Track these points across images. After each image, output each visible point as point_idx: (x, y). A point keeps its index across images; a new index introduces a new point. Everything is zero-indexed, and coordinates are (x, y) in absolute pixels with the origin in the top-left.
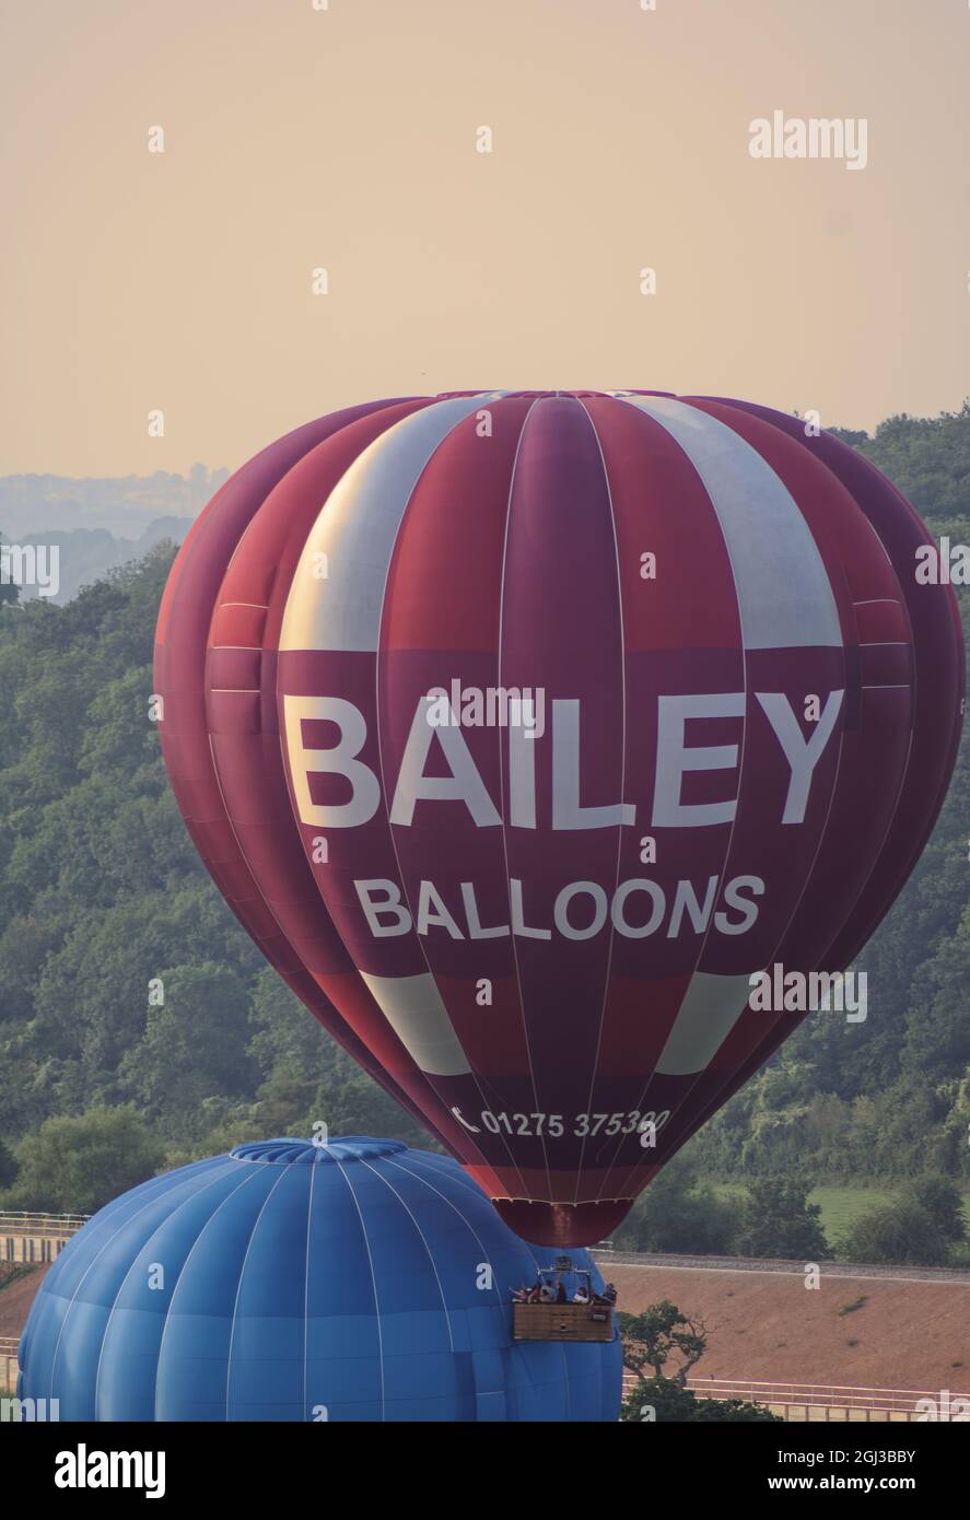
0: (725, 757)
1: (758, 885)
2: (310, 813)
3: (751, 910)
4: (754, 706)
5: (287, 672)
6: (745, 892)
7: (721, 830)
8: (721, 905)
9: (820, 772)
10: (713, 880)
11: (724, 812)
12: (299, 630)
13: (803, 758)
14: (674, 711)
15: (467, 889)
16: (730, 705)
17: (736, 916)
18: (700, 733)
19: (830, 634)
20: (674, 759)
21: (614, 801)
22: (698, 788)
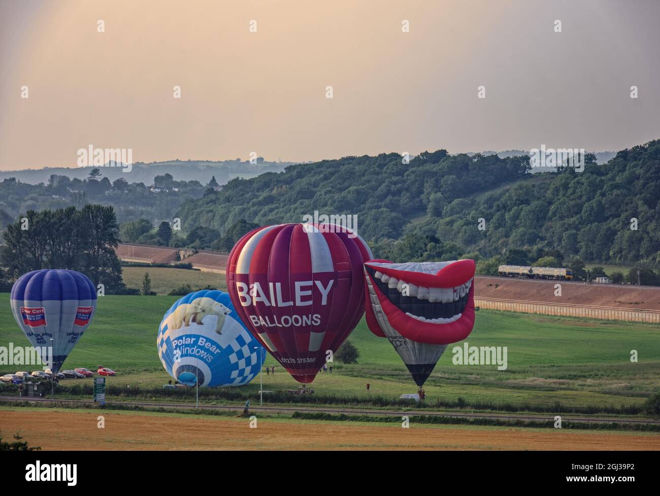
0: (309, 293)
1: (319, 316)
2: (243, 304)
3: (319, 321)
4: (314, 283)
5: (237, 278)
6: (316, 317)
7: (310, 306)
8: (312, 319)
9: (328, 295)
10: (310, 315)
11: (310, 303)
12: (239, 270)
13: (325, 293)
14: (298, 285)
15: (266, 317)
16: (310, 283)
17: (316, 322)
18: (303, 289)
19: (331, 269)
20: (298, 294)
21: (289, 301)
22: (303, 299)
